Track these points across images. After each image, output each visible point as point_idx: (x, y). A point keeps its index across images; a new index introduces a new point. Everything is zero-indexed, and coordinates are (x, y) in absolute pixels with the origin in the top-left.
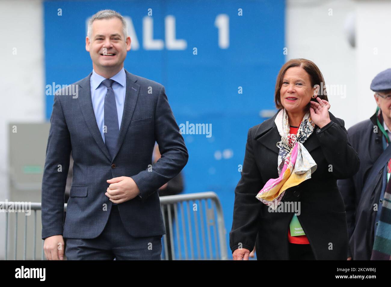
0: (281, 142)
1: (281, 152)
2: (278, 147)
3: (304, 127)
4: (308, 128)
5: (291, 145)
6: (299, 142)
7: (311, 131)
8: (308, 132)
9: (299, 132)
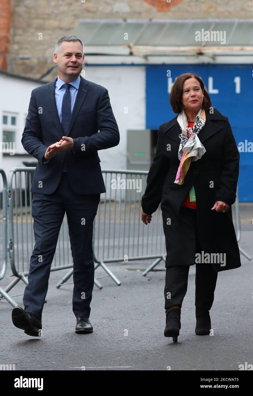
0: (182, 134)
1: (182, 141)
2: (180, 138)
3: (197, 122)
4: (200, 122)
5: (189, 136)
6: (194, 133)
7: (202, 124)
8: (200, 125)
9: (194, 126)
